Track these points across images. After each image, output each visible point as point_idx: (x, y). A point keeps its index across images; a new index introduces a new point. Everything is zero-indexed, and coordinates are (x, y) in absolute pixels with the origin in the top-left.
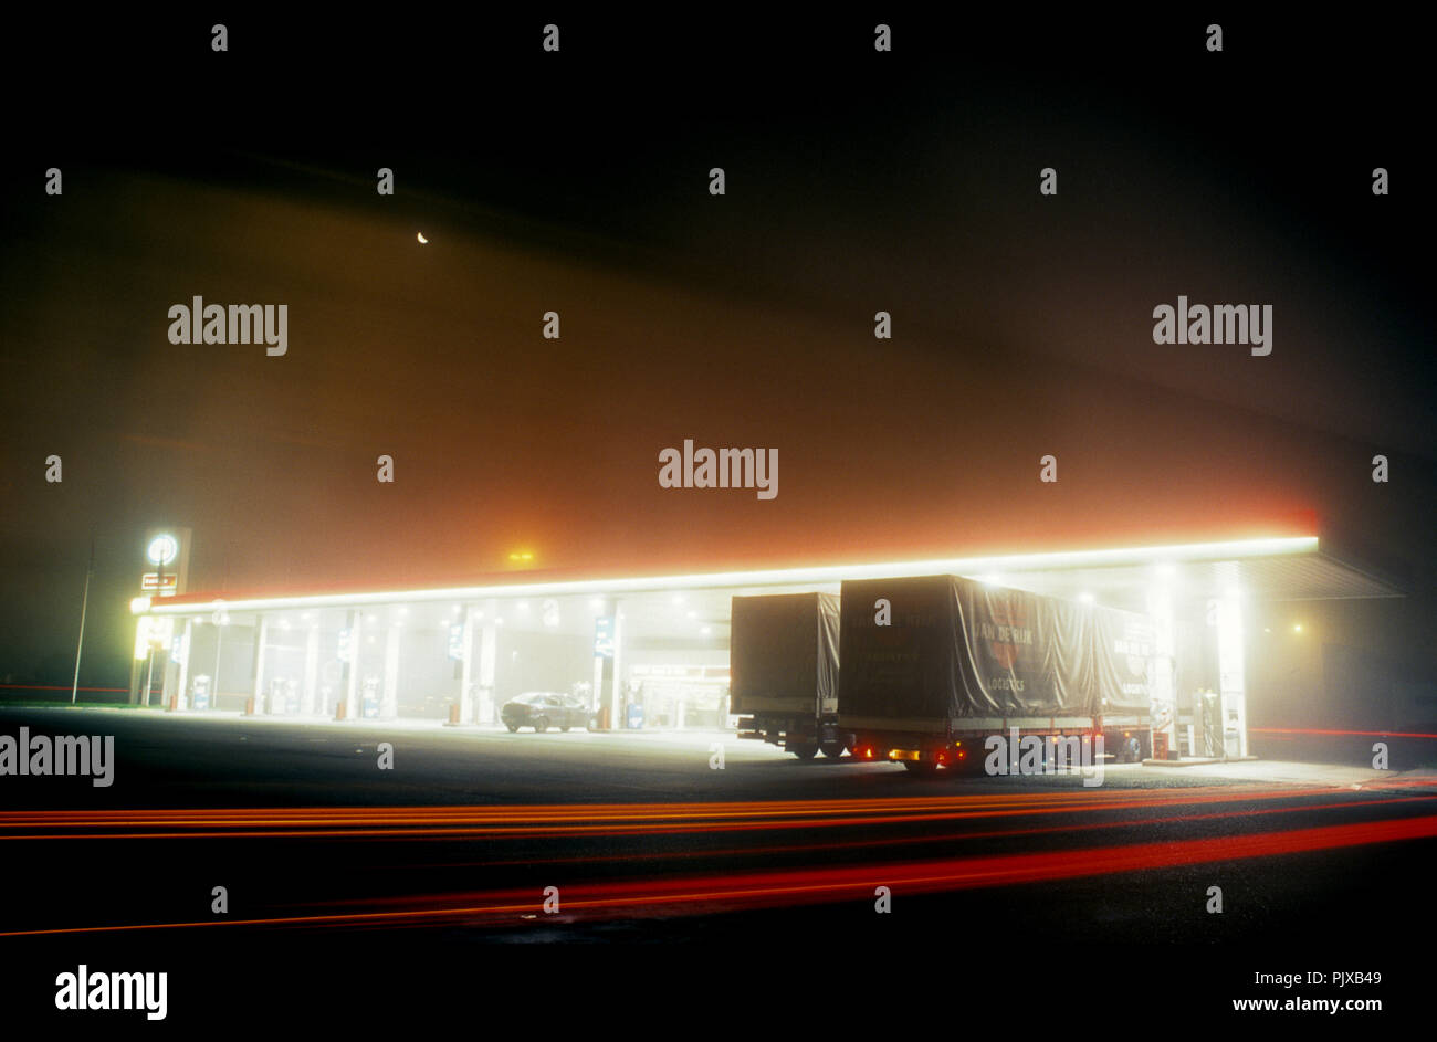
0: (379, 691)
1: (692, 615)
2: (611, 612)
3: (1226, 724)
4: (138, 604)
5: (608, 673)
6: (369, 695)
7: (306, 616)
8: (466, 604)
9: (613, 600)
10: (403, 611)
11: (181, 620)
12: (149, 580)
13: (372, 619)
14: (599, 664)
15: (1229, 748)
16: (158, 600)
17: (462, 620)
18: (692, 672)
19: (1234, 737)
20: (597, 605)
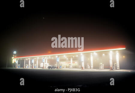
0: (36, 65)
1: (66, 57)
2: (58, 57)
3: (117, 66)
4: (13, 58)
5: (58, 63)
6: (35, 66)
7: (29, 58)
8: (44, 57)
9: (58, 56)
10: (38, 58)
11: (17, 59)
12: (14, 55)
13: (35, 59)
14: (57, 62)
15: (118, 68)
16: (15, 57)
17: (44, 58)
18: (66, 63)
19: (118, 67)
20: (57, 57)
